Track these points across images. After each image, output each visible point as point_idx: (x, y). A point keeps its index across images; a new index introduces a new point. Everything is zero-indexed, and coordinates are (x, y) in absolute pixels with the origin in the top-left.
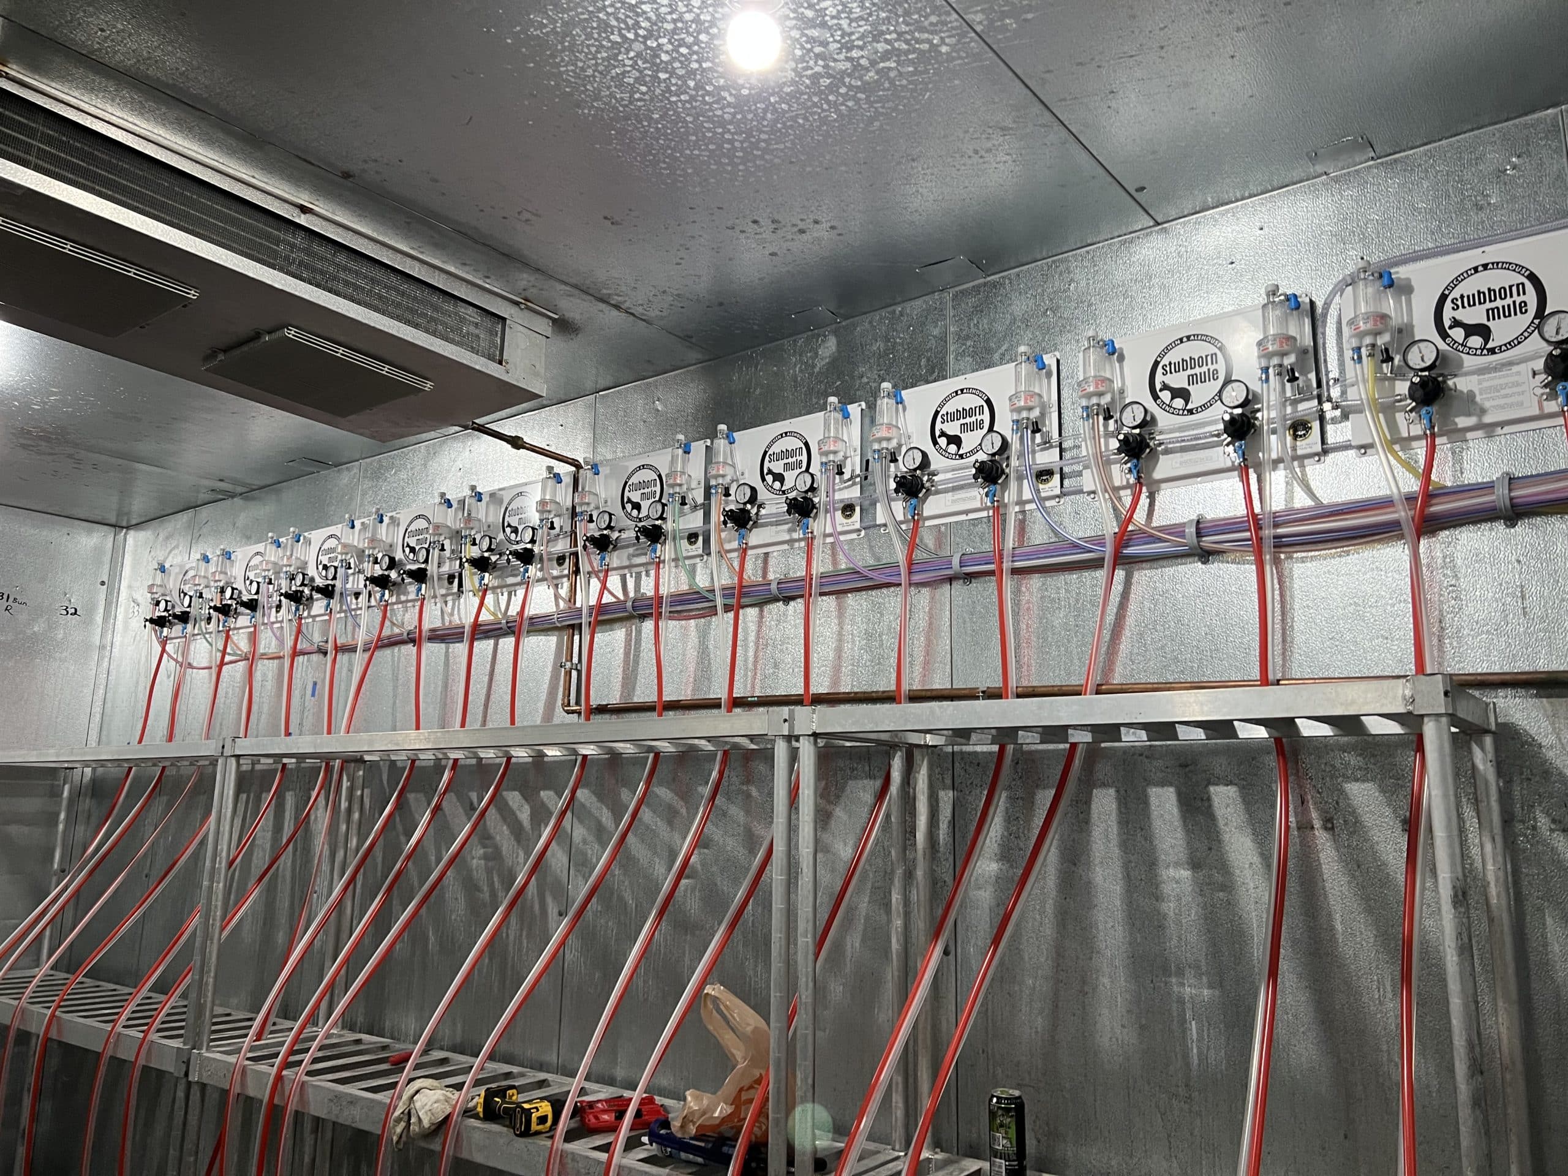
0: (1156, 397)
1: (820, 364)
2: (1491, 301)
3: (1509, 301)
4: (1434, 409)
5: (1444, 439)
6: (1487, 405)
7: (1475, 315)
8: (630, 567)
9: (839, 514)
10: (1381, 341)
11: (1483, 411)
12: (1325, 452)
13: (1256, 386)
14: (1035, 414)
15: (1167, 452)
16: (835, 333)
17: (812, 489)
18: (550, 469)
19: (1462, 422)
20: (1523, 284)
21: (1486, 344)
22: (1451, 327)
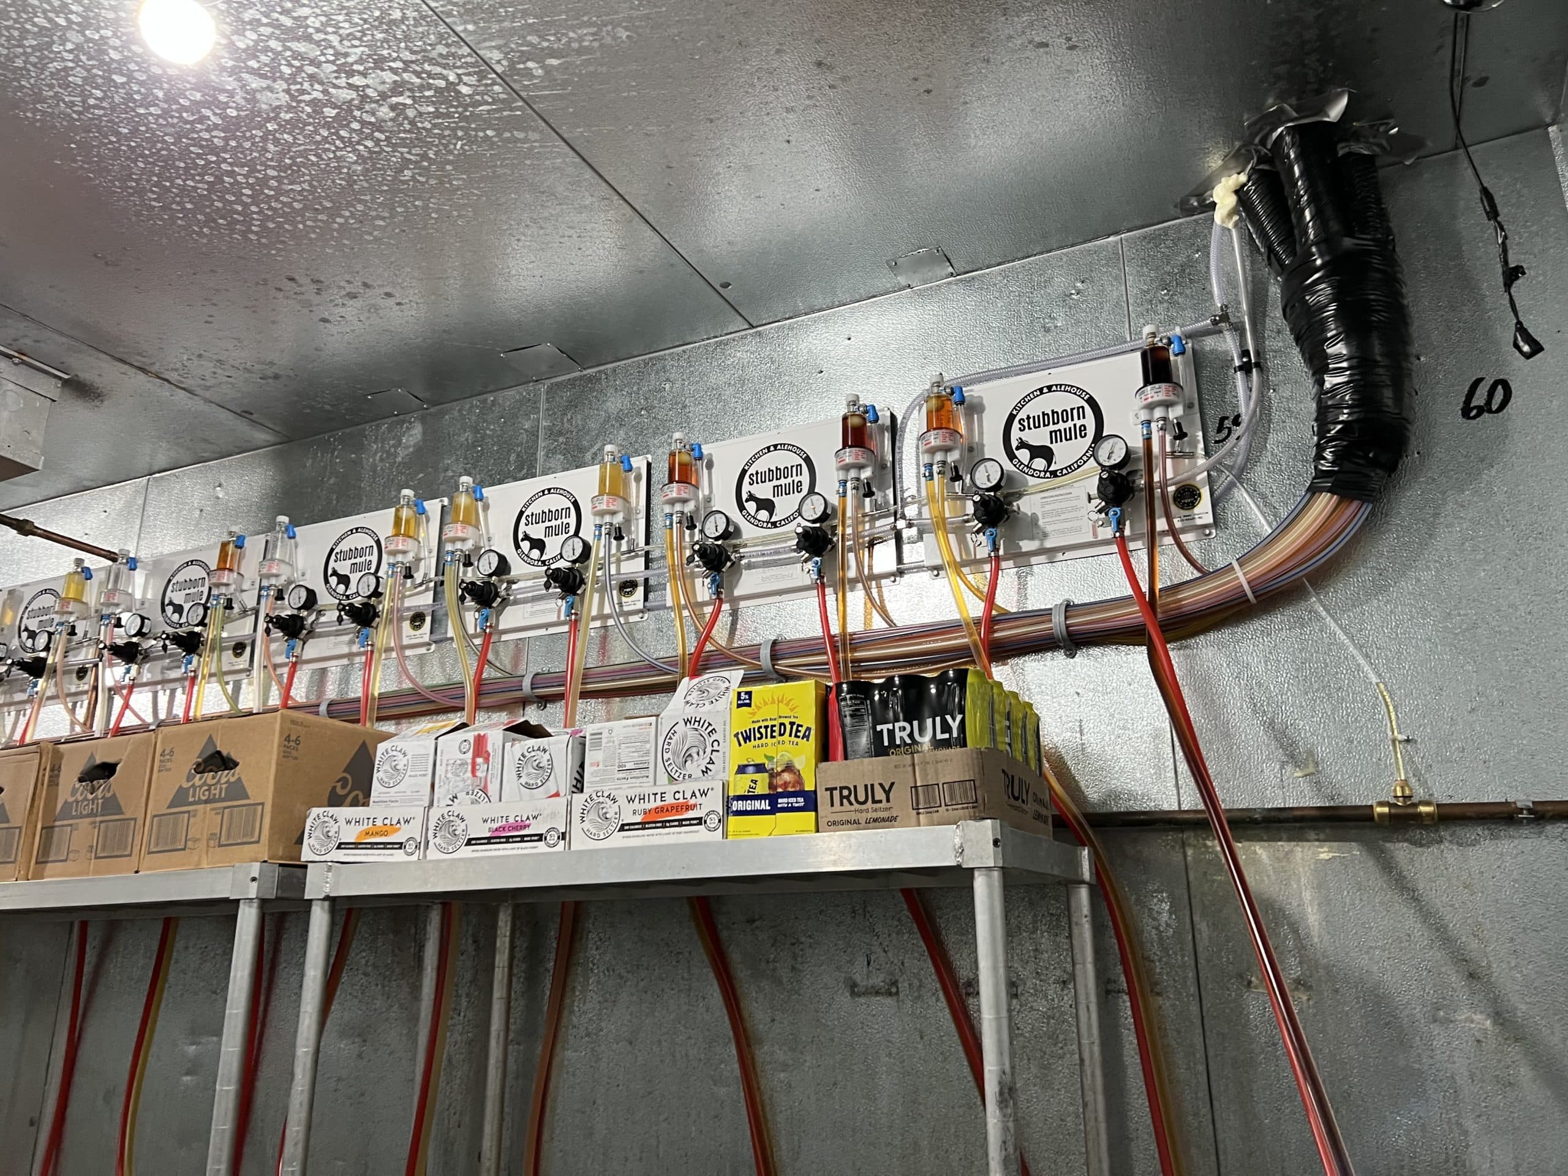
0: (742, 507)
1: (401, 454)
2: (1054, 423)
3: (1070, 424)
4: (999, 531)
5: (1011, 563)
6: (1049, 529)
7: (1039, 437)
8: (164, 682)
9: (406, 625)
10: (953, 457)
11: (1045, 535)
12: (900, 573)
13: (834, 500)
14: (618, 519)
15: (749, 566)
16: (423, 420)
17: (376, 594)
18: (79, 562)
19: (1026, 546)
20: (1083, 407)
21: (1049, 466)
22: (1018, 448)
